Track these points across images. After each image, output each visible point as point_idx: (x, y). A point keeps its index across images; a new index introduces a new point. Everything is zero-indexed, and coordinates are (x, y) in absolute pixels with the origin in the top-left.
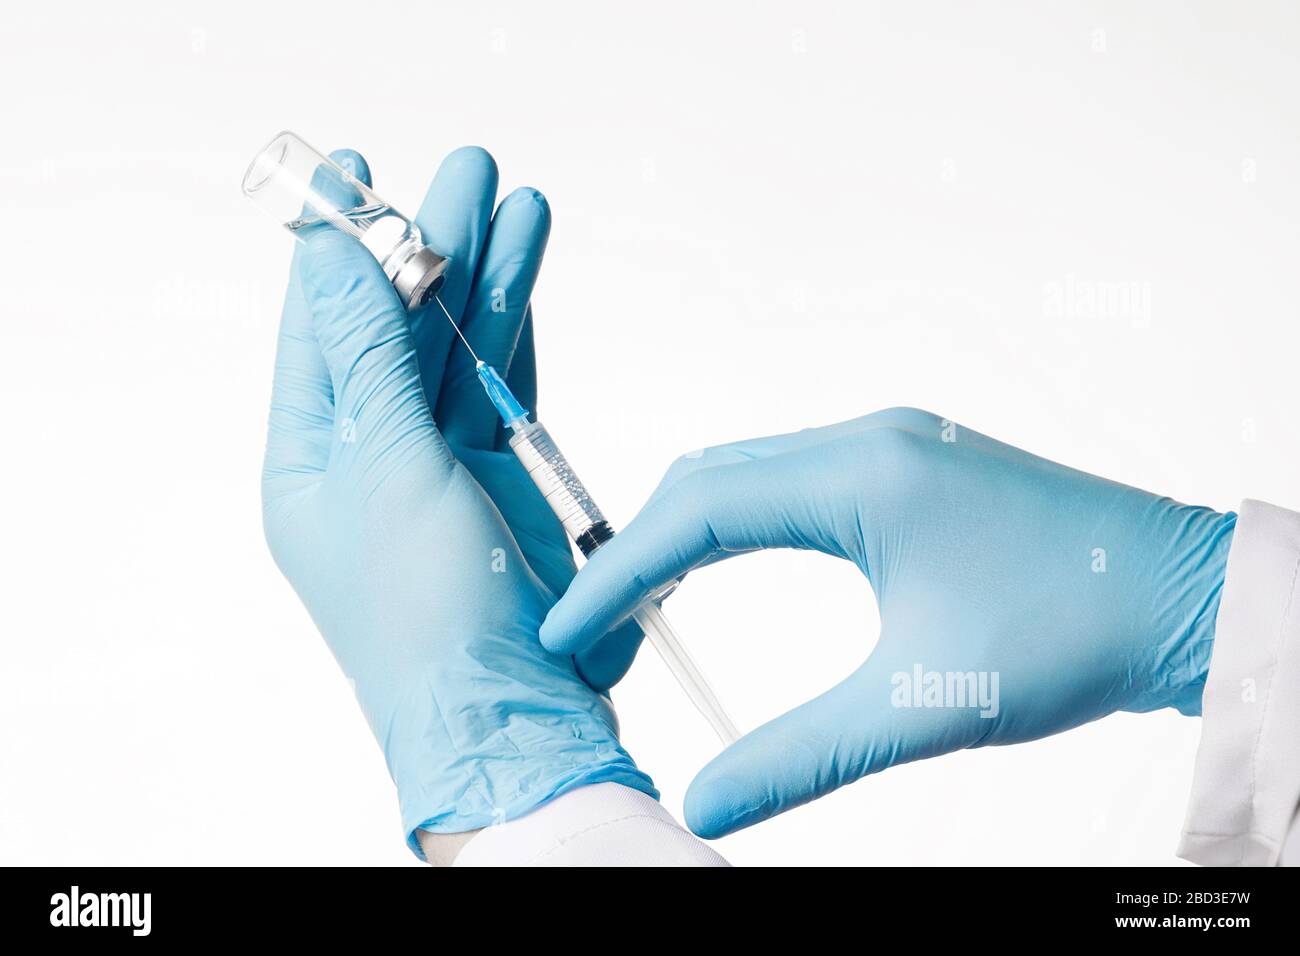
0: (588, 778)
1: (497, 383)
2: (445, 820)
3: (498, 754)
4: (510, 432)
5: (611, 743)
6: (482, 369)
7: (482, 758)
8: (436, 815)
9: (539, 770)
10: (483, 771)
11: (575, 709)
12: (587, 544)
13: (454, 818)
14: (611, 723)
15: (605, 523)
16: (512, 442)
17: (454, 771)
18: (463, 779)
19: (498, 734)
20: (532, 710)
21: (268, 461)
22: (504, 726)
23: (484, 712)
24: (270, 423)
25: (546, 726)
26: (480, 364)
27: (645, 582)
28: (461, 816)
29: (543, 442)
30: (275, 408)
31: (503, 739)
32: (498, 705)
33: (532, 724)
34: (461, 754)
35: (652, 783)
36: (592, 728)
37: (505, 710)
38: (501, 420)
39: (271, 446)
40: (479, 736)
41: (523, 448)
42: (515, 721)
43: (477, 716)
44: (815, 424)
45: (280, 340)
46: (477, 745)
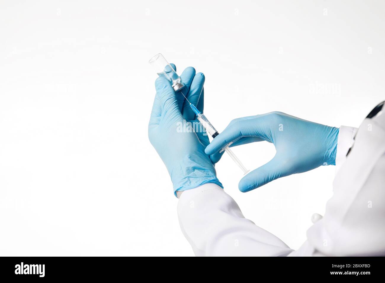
0: (209, 181)
1: (194, 107)
2: (181, 188)
3: (192, 177)
4: (197, 116)
5: (214, 176)
6: (191, 105)
7: (189, 177)
8: (180, 187)
9: (200, 180)
10: (189, 180)
11: (207, 169)
12: (214, 136)
13: (183, 188)
14: (214, 172)
15: (217, 132)
16: (198, 118)
17: (184, 180)
18: (185, 181)
19: (192, 173)
20: (199, 169)
21: (150, 122)
22: (194, 171)
23: (190, 168)
24: (151, 115)
25: (202, 172)
26: (190, 104)
27: (227, 141)
28: (184, 187)
29: (204, 118)
30: (152, 112)
31: (193, 174)
32: (192, 167)
33: (199, 171)
34: (185, 176)
35: (222, 185)
36: (211, 173)
37: (194, 168)
38: (195, 114)
39: (151, 119)
40: (188, 173)
41: (200, 119)
42: (196, 171)
43: (189, 169)
44: (259, 114)
45: (155, 99)
46: (188, 175)
